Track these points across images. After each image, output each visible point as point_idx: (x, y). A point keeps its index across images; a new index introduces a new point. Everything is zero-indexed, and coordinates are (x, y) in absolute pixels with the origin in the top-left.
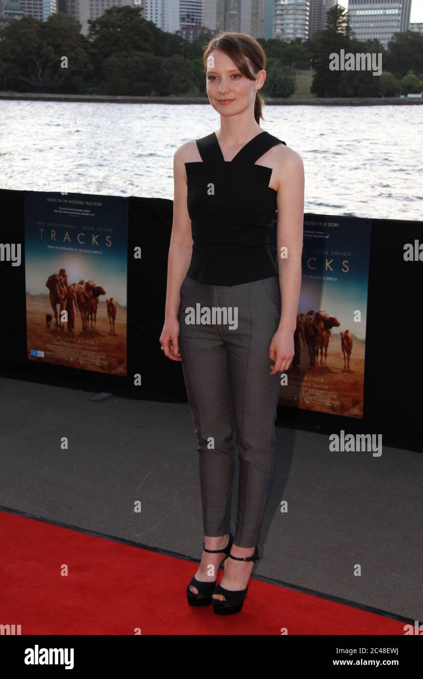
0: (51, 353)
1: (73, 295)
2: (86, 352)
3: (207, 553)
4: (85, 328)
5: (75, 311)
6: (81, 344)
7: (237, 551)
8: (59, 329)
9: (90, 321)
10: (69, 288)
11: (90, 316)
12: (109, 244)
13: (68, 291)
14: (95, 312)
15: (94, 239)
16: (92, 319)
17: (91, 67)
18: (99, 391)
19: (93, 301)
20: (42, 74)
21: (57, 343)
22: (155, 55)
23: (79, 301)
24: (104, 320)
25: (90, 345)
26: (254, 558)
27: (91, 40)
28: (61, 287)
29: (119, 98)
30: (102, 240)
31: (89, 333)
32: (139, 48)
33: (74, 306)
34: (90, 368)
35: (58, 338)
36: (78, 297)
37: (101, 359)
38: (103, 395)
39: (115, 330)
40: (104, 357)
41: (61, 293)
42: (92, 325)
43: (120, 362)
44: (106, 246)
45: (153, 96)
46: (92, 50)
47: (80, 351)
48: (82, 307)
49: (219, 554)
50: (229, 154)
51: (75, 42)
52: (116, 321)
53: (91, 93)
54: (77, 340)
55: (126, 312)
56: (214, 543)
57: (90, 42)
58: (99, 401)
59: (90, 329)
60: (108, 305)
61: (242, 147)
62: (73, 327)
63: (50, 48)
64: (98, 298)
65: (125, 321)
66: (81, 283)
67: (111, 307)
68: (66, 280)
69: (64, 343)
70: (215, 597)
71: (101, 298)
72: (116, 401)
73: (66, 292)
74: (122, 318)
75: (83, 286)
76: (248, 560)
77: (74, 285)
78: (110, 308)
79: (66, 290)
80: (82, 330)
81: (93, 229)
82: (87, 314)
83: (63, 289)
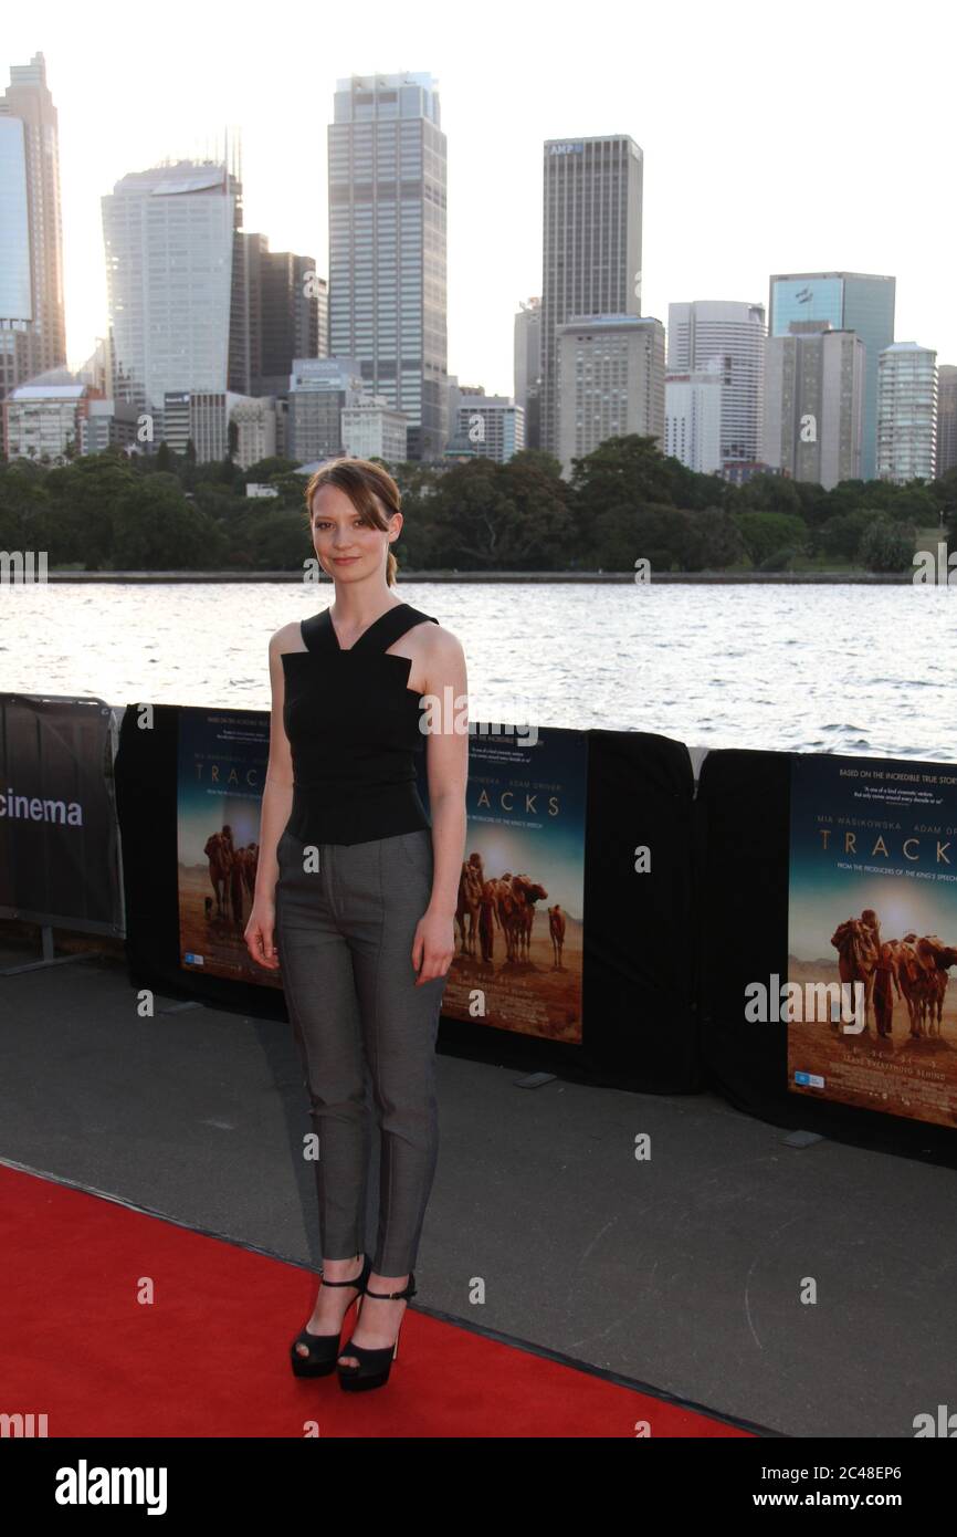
0: (454, 1000)
1: (492, 900)
2: (511, 999)
3: (326, 1287)
4: (511, 957)
5: (495, 926)
6: (504, 985)
7: (379, 1284)
8: (467, 958)
9: (520, 946)
10: (485, 887)
11: (520, 936)
12: (554, 811)
13: (485, 893)
14: (529, 930)
15: (529, 803)
16: (523, 943)
17: (575, 529)
18: (532, 1070)
19: (526, 910)
20: (496, 543)
21: (465, 982)
22: (680, 508)
23: (502, 911)
24: (543, 943)
25: (521, 988)
26: (407, 1294)
27: (576, 488)
28: (472, 885)
29: (619, 575)
30: (542, 804)
31: (518, 966)
32: (651, 498)
33: (494, 918)
34: (519, 1028)
35: (466, 973)
36: (501, 902)
37: (539, 1013)
38: (541, 1077)
39: (563, 962)
40: (543, 1010)
41: (472, 894)
42: (523, 951)
43: (571, 1019)
44: (551, 816)
45: (675, 571)
46: (576, 504)
47: (503, 997)
48: (506, 920)
49: (345, 1288)
50: (347, 637)
51: (551, 493)
52: (564, 946)
53: (572, 569)
54: (498, 977)
55: (582, 928)
56: (341, 1269)
57: (575, 491)
58: (533, 1088)
59: (520, 960)
60: (551, 917)
61: (367, 628)
62: (491, 955)
63: (510, 501)
64: (534, 904)
65: (580, 947)
66: (506, 878)
67: (557, 921)
68: (480, 873)
69: (476, 982)
70: (343, 1361)
71: (540, 905)
72: (562, 1088)
73: (481, 894)
74: (574, 940)
75: (509, 884)
76: (397, 1296)
77: (494, 881)
78: (555, 923)
79: (481, 890)
80: (506, 960)
81: (527, 785)
82: (515, 932)
83: (475, 888)
